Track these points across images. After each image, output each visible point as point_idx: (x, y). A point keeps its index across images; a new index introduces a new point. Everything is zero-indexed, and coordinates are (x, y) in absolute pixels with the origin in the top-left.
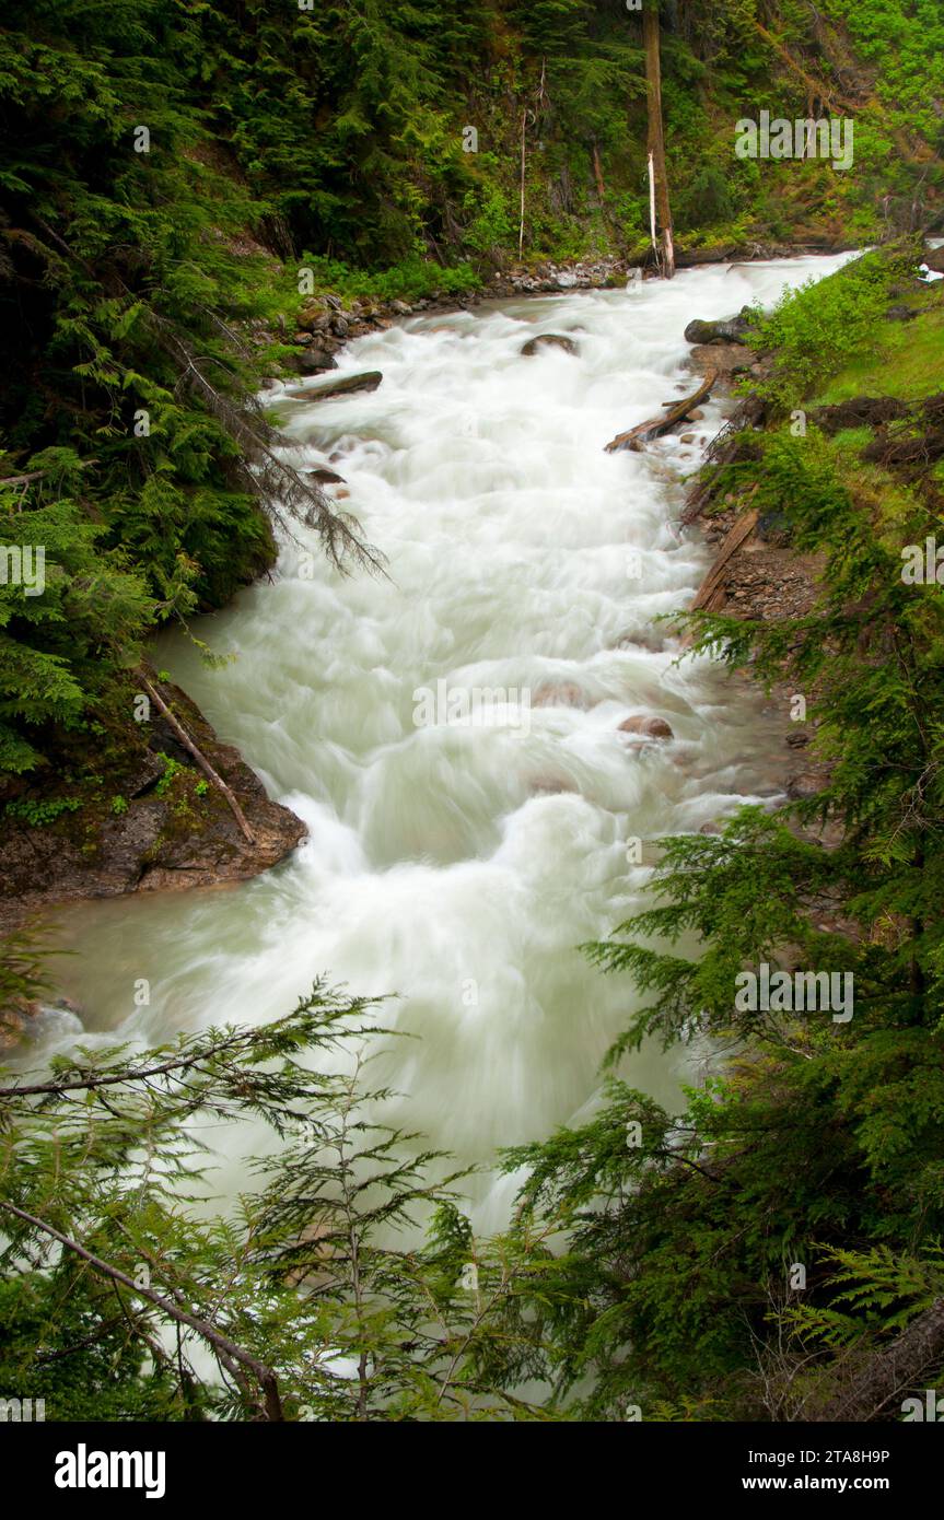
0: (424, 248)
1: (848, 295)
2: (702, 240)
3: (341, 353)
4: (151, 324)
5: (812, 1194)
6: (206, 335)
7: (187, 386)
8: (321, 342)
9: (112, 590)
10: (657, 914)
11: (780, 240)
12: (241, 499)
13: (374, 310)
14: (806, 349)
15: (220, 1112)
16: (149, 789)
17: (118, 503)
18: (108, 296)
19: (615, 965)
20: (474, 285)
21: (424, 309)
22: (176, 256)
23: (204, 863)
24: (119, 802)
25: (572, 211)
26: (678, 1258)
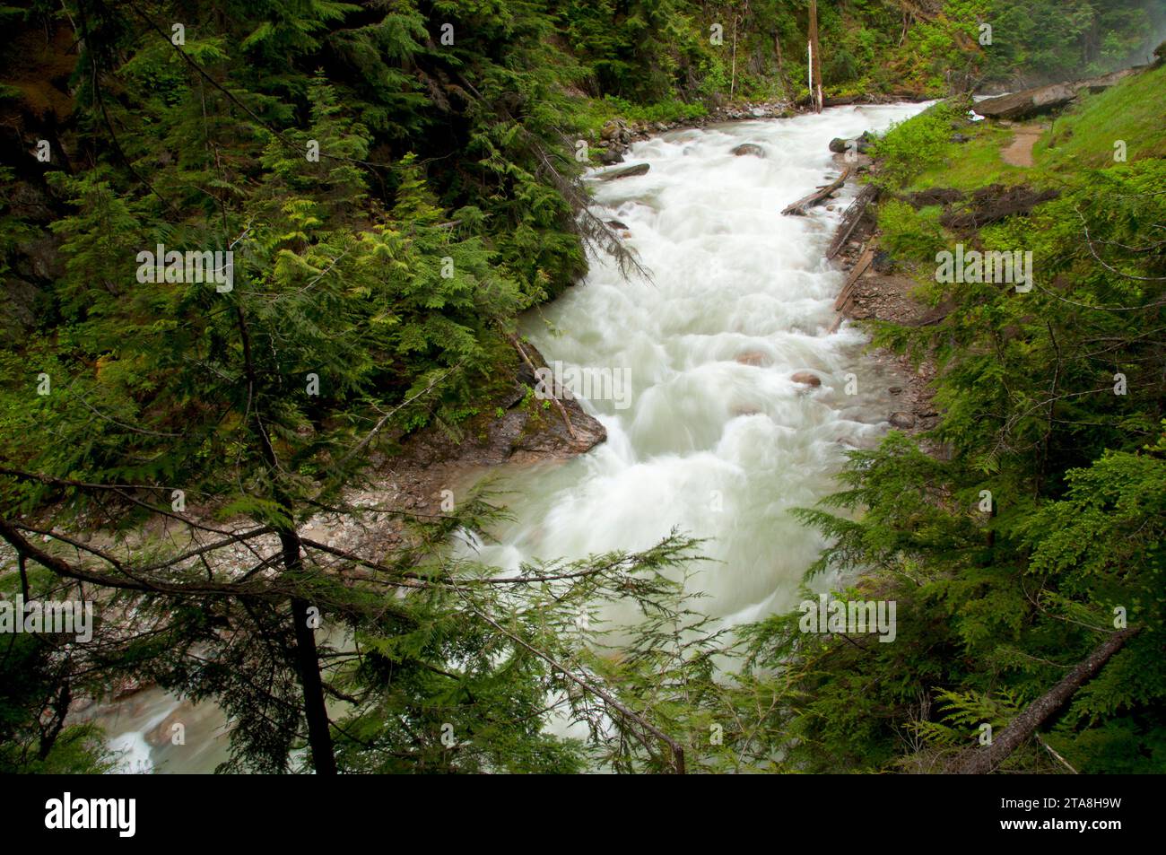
0: (675, 93)
1: (928, 127)
2: (839, 92)
3: (626, 154)
4: (524, 136)
5: (920, 658)
6: (554, 142)
7: (543, 171)
8: (614, 146)
9: (500, 289)
10: (843, 495)
11: (886, 93)
12: (570, 237)
13: (645, 128)
14: (903, 157)
15: (607, 597)
16: (517, 404)
17: (501, 238)
18: (500, 121)
19: (810, 522)
20: (704, 115)
21: (675, 127)
22: (539, 98)
23: (547, 448)
24: (500, 411)
25: (762, 73)
26: (841, 690)
